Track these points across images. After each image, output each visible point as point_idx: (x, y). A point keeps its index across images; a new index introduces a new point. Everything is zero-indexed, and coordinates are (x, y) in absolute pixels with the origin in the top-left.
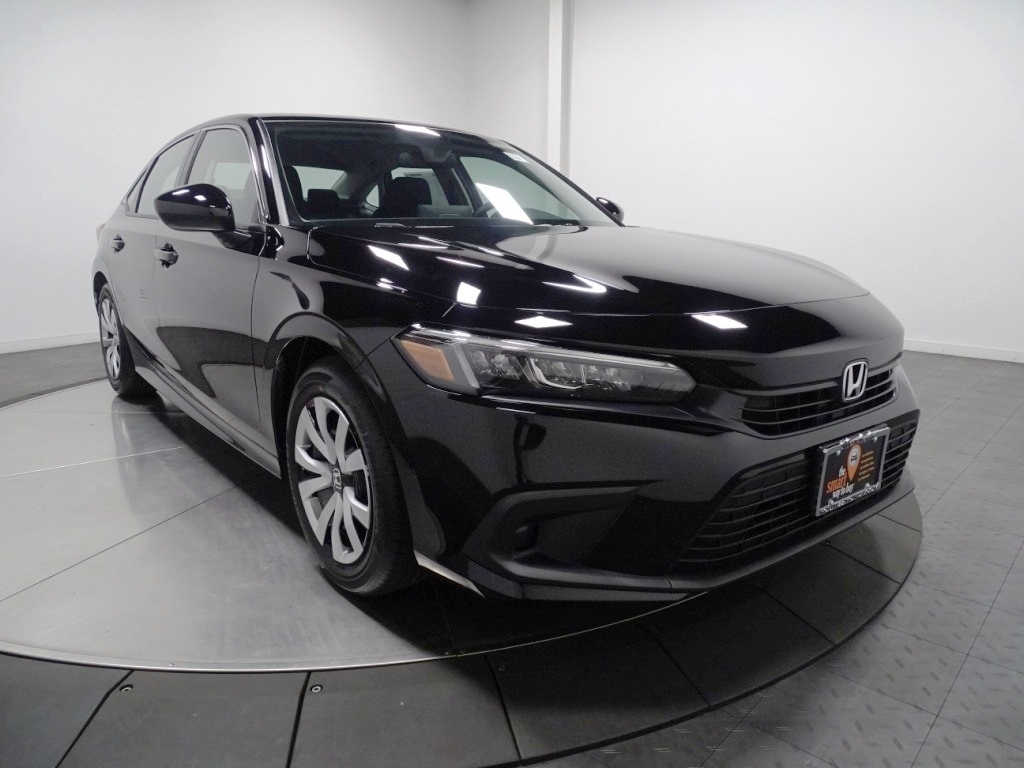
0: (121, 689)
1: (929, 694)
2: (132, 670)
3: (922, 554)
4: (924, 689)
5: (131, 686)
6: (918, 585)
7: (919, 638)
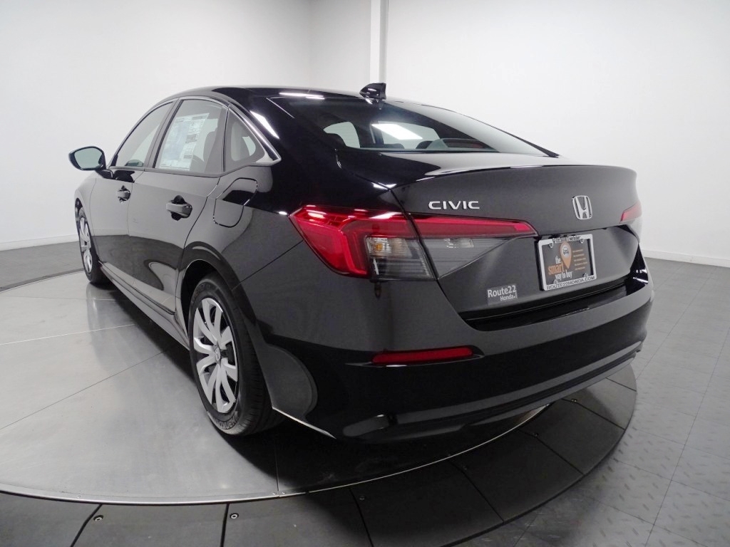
0: (94, 519)
1: (648, 509)
2: (101, 504)
3: (638, 407)
4: (644, 506)
5: (102, 516)
6: (636, 429)
7: (639, 469)
